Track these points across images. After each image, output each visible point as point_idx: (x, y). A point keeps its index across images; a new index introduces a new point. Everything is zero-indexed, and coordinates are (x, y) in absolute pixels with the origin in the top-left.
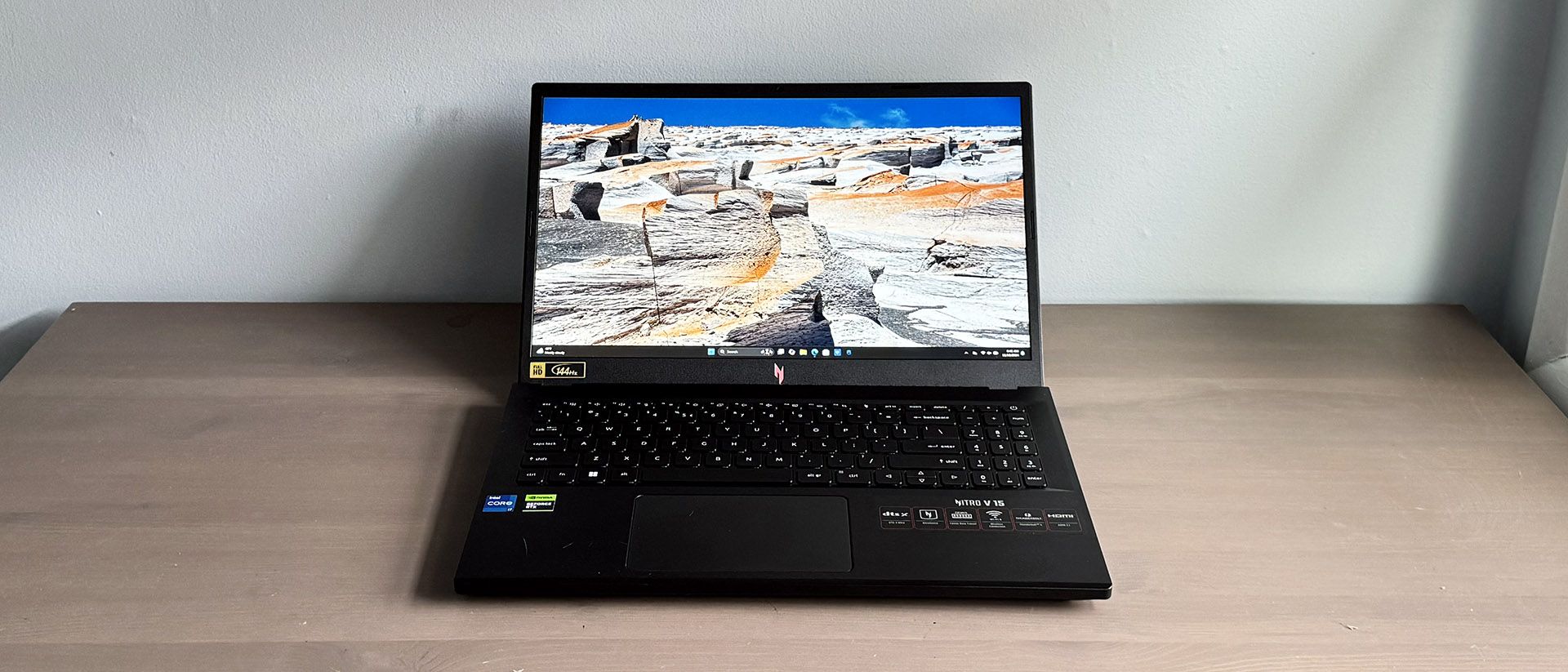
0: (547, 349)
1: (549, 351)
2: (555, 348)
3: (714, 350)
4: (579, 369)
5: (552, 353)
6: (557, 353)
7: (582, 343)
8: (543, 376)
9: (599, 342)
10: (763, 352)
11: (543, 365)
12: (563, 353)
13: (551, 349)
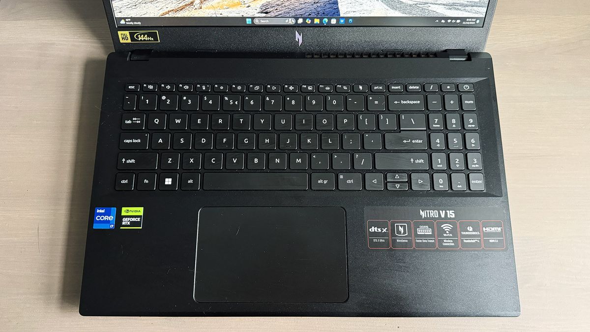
0: (127, 20)
1: (129, 22)
2: (133, 19)
3: (250, 20)
4: (153, 35)
5: (132, 23)
6: (135, 23)
7: (152, 16)
8: (129, 41)
9: (164, 14)
10: (287, 21)
11: (127, 33)
12: (139, 23)
13: (130, 20)
